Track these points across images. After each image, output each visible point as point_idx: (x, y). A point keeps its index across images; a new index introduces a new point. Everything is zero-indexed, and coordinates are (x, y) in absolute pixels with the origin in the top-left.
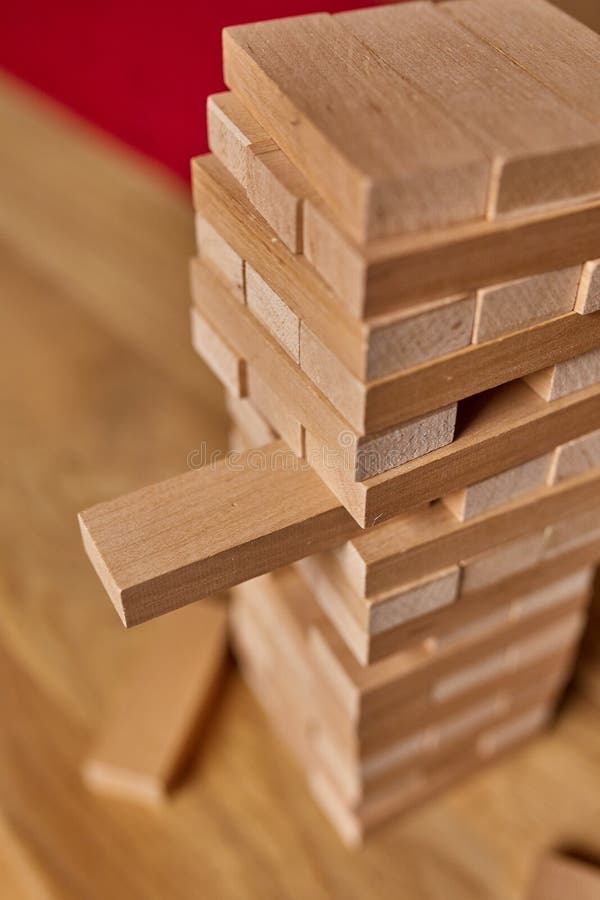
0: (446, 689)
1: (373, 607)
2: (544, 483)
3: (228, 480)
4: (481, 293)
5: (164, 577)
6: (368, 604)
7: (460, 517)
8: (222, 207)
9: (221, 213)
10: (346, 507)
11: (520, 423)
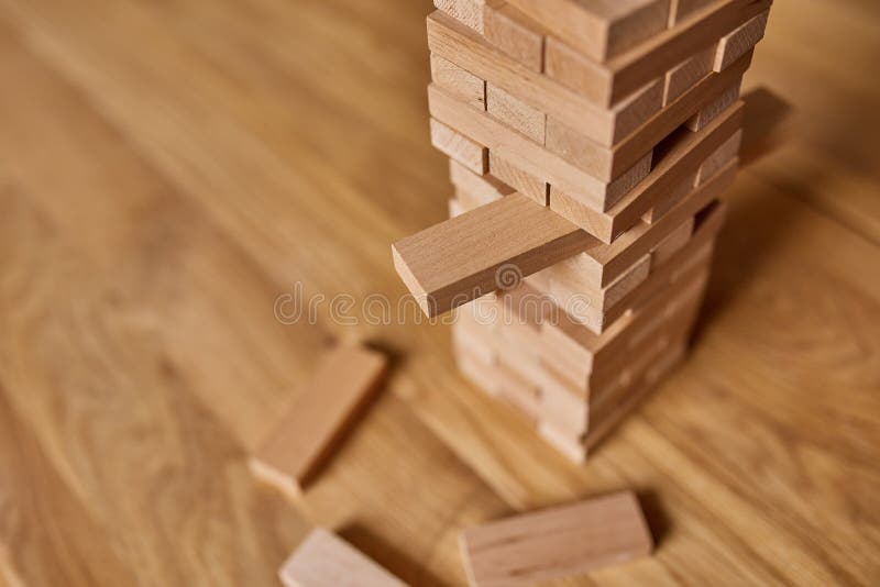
0: (635, 341)
1: (607, 292)
2: (692, 187)
3: (490, 219)
4: (668, 75)
5: (454, 285)
6: (603, 292)
7: (649, 222)
8: (461, 47)
9: (461, 51)
10: (585, 229)
11: (686, 152)
